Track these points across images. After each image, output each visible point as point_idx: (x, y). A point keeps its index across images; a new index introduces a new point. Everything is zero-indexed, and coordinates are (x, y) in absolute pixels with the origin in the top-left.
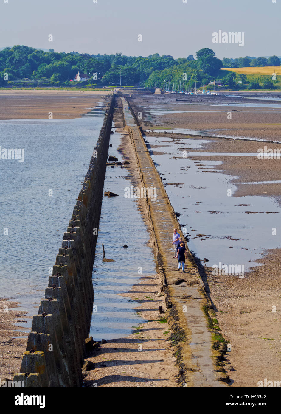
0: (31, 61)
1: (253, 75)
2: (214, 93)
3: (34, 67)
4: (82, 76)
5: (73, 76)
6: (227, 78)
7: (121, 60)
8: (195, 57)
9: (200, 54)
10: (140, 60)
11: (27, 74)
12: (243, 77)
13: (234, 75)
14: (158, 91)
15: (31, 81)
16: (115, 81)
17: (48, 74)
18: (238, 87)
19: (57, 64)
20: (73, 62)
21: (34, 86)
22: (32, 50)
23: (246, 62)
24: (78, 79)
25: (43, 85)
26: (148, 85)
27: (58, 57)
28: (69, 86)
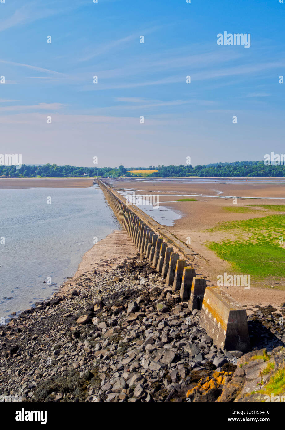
0: (71, 169)
1: (135, 173)
2: (124, 178)
3: (72, 171)
4: (86, 173)
5: (83, 174)
6: (128, 174)
7: (97, 169)
8: (118, 168)
9: (120, 167)
10: (102, 169)
11: (70, 173)
12: (132, 173)
13: (130, 173)
14: (108, 178)
15: (71, 175)
16: (96, 175)
17: (76, 173)
18: (131, 176)
19: (79, 170)
20: (83, 170)
21: (72, 177)
22: (71, 167)
23: (132, 169)
24: (85, 174)
25: (75, 176)
26: (105, 176)
27: (79, 168)
28: (82, 176)
